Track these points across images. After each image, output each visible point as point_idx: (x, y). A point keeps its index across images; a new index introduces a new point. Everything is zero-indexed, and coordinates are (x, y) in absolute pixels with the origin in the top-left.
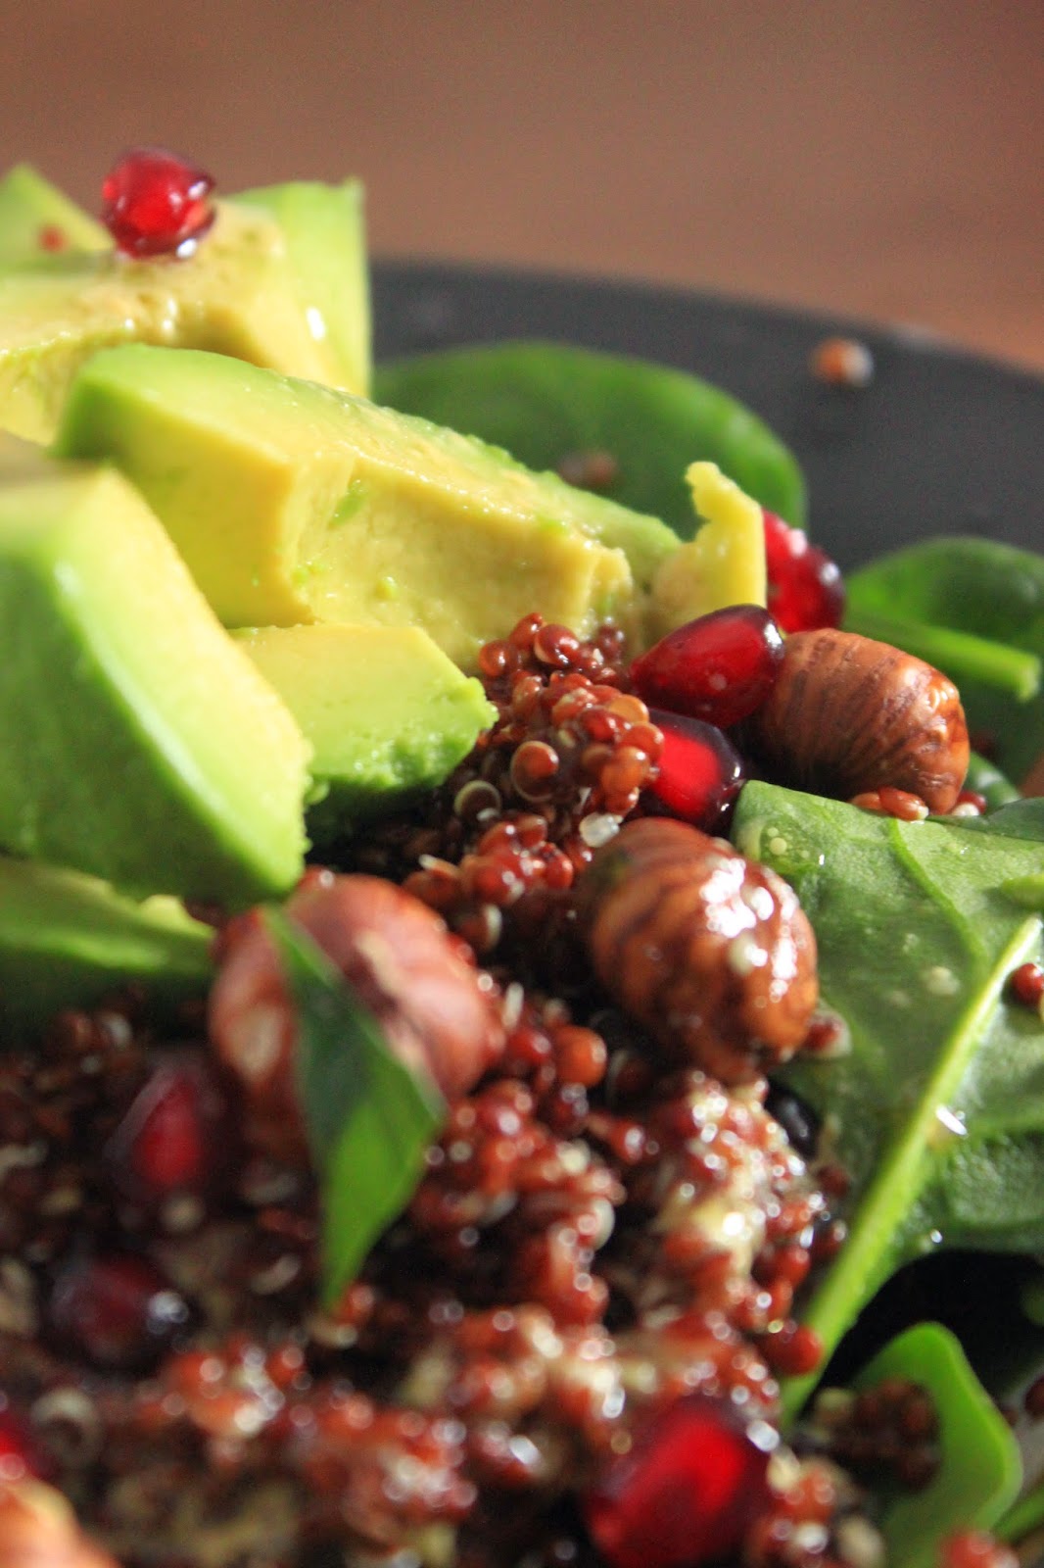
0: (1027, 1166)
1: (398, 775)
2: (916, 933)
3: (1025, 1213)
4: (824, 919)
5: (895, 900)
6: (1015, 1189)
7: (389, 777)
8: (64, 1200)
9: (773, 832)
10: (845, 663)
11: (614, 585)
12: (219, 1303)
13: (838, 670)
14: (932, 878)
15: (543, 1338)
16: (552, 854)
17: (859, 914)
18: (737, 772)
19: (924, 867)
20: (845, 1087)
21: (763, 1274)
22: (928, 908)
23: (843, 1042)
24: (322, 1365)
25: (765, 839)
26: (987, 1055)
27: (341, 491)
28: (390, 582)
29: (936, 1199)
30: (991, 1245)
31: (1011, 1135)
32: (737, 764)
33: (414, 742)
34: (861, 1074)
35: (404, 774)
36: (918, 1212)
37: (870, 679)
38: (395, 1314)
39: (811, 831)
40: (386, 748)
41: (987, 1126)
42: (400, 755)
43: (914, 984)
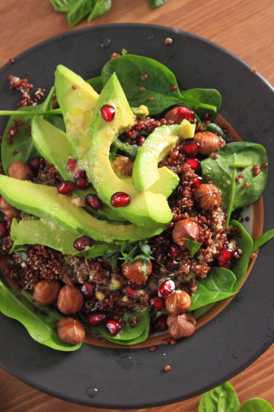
2: (224, 176)
4: (214, 178)
5: (220, 172)
14: (223, 168)
17: (218, 176)
19: (222, 166)
22: (224, 173)
23: (221, 194)
26: (236, 189)
32: (198, 160)
36: (233, 208)
43: (227, 184)
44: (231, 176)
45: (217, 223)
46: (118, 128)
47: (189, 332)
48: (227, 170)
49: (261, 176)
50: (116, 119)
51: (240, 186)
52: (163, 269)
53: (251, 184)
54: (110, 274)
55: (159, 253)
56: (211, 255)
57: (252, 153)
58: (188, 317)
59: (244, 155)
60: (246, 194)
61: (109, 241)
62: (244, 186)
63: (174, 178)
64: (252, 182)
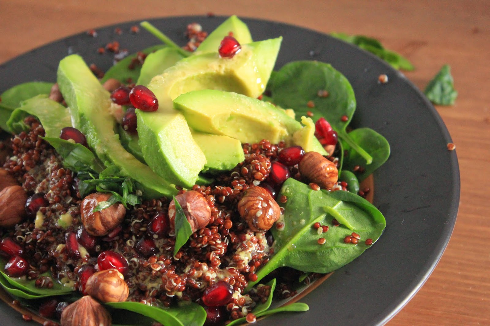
0: (305, 256)
1: (222, 168)
2: (304, 212)
3: (301, 264)
4: (290, 206)
5: (303, 205)
6: (301, 260)
7: (221, 168)
8: (143, 229)
9: (288, 188)
10: (312, 160)
11: (284, 135)
12: (161, 250)
13: (310, 162)
14: (311, 203)
15: (205, 267)
16: (245, 186)
17: (296, 206)
18: (287, 175)
19: (311, 200)
20: (280, 236)
21: (251, 263)
22: (308, 208)
23: (282, 229)
24: (174, 262)
25: (286, 189)
26: (304, 236)
27: (229, 116)
28: (241, 130)
29: (287, 258)
30: (294, 267)
31: (303, 251)
32: (287, 174)
33: (226, 163)
34: (283, 235)
35: (224, 168)
36: (284, 260)
37: (315, 165)
38: (186, 258)
39: (295, 189)
40: (221, 164)
41: (299, 248)
42: (223, 165)
43: (299, 221)
44: (312, 217)
45: (244, 248)
46: (226, 69)
47: (80, 321)
48: (314, 208)
49: (352, 250)
50: (233, 60)
51: (314, 238)
52: (130, 242)
53: (329, 245)
54: (71, 203)
55: (143, 217)
56: (201, 274)
57: (366, 221)
58: (99, 310)
59: (353, 215)
60: (313, 253)
61: (99, 150)
62: (318, 243)
63: (237, 156)
64: (334, 245)
